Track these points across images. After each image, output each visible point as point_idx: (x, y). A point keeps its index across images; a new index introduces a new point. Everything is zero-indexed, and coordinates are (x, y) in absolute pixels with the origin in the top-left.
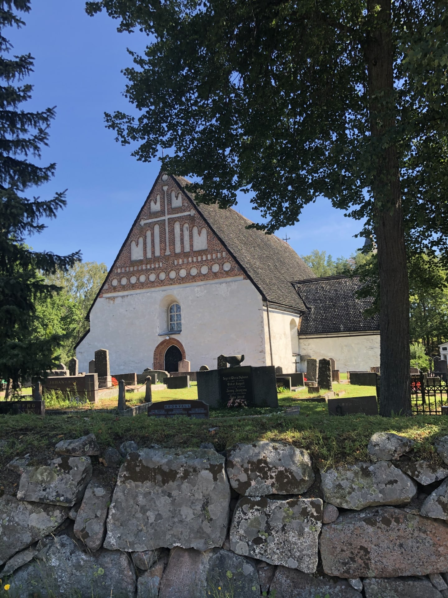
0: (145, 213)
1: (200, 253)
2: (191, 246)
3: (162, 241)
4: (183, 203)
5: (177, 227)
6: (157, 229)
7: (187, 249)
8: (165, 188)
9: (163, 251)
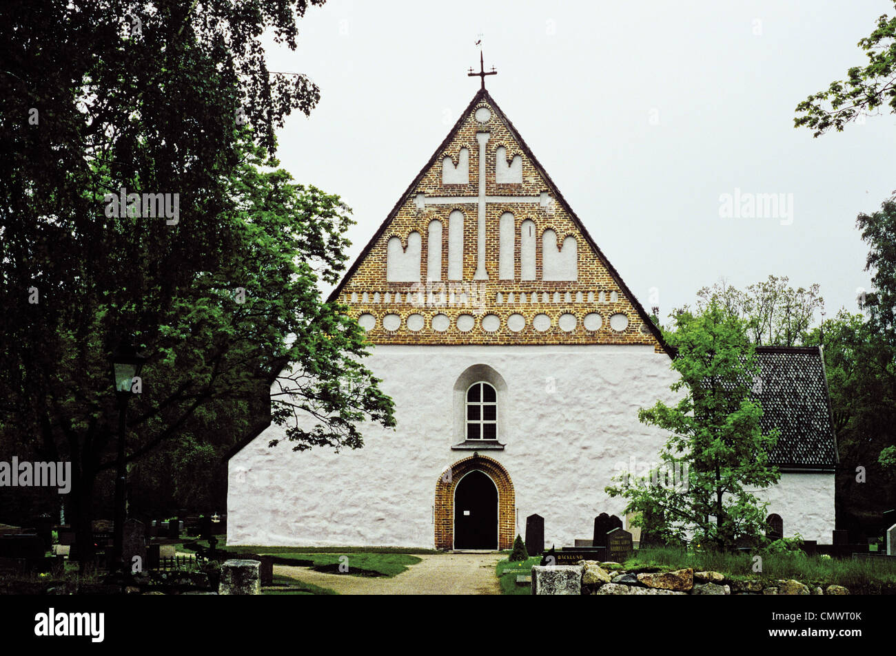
0: (431, 182)
1: (559, 287)
2: (539, 268)
3: (469, 247)
4: (524, 177)
5: (507, 224)
6: (457, 221)
7: (529, 274)
8: (483, 139)
9: (471, 269)
